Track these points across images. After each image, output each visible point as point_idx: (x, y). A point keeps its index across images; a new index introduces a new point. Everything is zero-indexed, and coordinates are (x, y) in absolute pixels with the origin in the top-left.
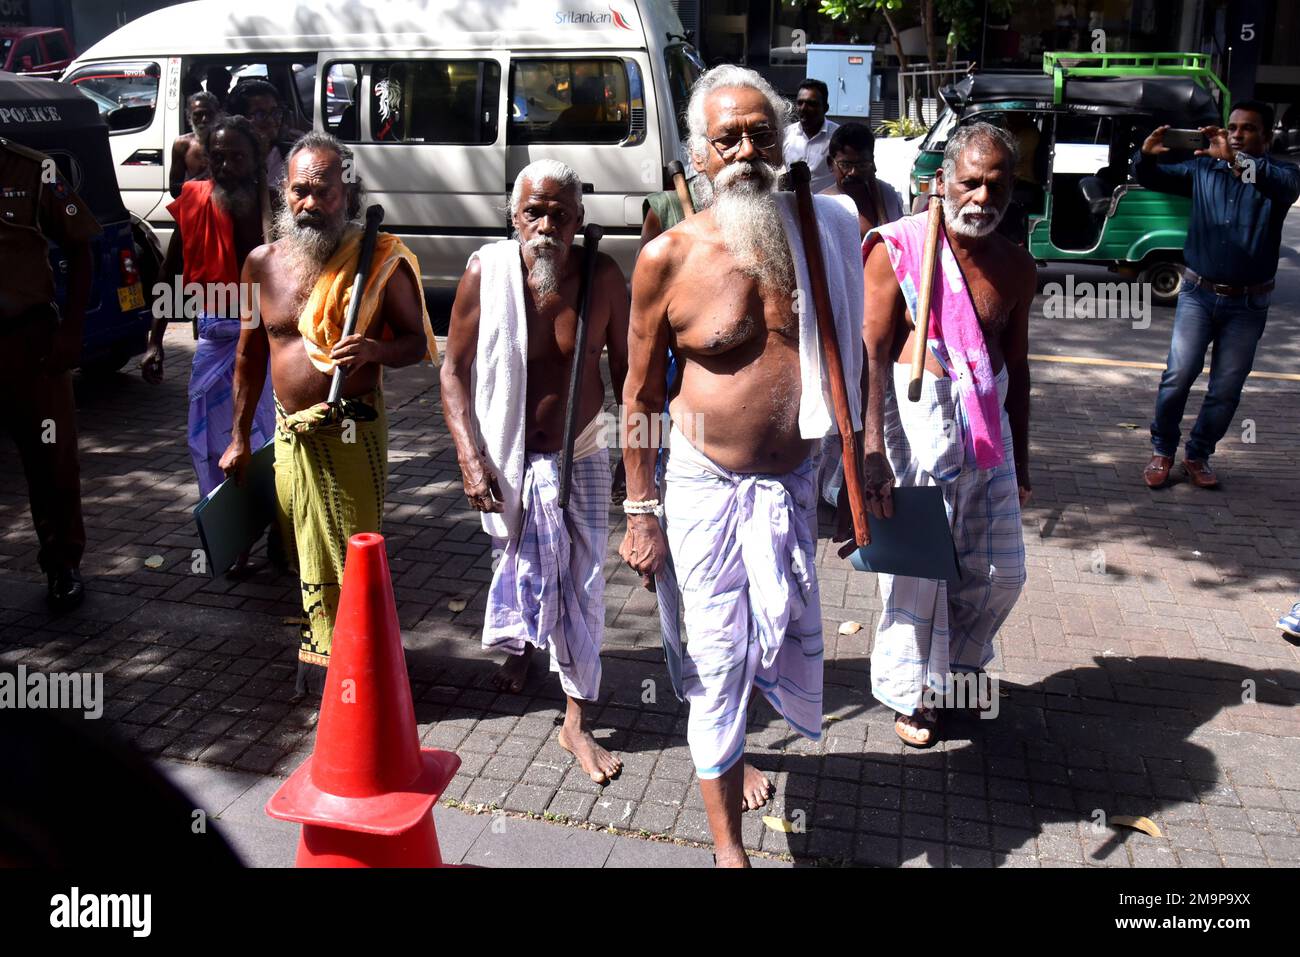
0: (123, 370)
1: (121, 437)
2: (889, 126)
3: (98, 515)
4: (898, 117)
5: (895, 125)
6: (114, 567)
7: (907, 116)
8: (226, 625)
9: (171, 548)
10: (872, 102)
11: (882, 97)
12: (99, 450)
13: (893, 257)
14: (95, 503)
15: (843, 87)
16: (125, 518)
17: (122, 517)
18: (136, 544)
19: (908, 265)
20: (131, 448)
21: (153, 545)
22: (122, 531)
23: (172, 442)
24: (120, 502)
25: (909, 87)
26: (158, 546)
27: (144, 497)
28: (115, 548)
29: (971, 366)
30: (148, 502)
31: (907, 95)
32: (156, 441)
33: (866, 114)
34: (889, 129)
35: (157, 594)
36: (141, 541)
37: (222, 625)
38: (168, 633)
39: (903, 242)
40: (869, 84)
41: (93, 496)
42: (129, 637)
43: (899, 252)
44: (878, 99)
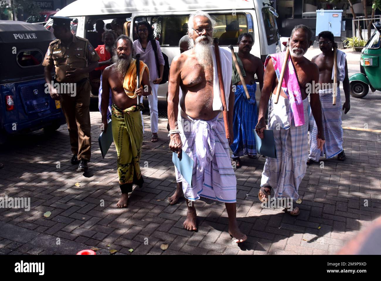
0: (58, 130)
1: (51, 157)
2: (349, 40)
3: (33, 191)
4: (352, 37)
5: (350, 39)
6: (32, 216)
7: (356, 36)
8: (67, 248)
9: (55, 208)
10: (342, 31)
11: (346, 29)
12: (41, 162)
13: (274, 63)
14: (33, 185)
15: (331, 26)
16: (42, 193)
17: (41, 192)
18: (43, 205)
19: (278, 66)
20: (53, 162)
21: (49, 206)
22: (40, 199)
23: (67, 160)
24: (42, 186)
25: (356, 24)
26: (50, 207)
27: (52, 184)
28: (35, 207)
29: (295, 96)
30: (53, 186)
31: (356, 28)
32: (62, 160)
33: (339, 36)
34: (349, 41)
35: (44, 230)
36: (45, 204)
37: (65, 248)
38: (43, 251)
39: (277, 59)
40: (341, 24)
41: (33, 182)
42: (28, 251)
43: (276, 62)
44: (344, 30)
